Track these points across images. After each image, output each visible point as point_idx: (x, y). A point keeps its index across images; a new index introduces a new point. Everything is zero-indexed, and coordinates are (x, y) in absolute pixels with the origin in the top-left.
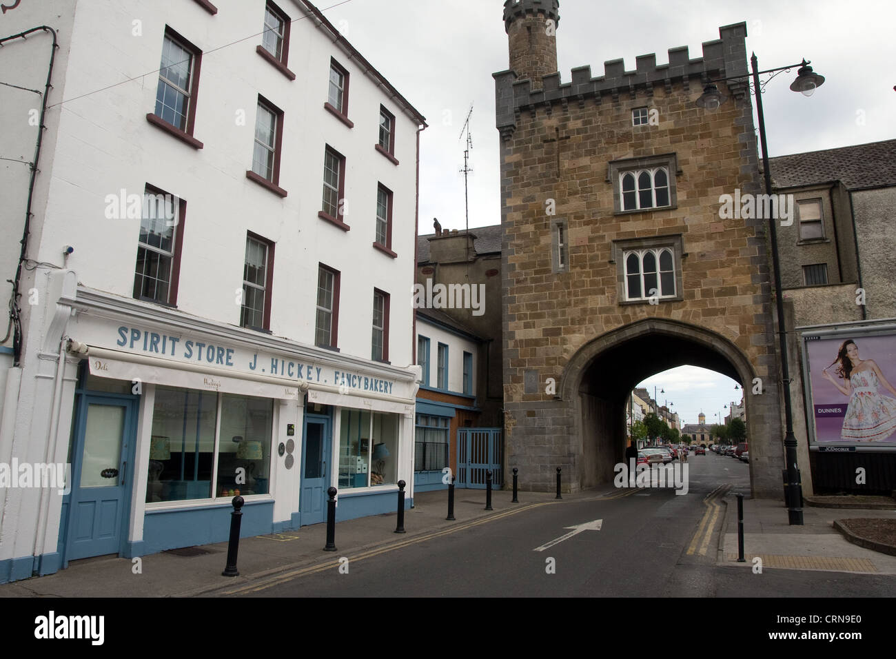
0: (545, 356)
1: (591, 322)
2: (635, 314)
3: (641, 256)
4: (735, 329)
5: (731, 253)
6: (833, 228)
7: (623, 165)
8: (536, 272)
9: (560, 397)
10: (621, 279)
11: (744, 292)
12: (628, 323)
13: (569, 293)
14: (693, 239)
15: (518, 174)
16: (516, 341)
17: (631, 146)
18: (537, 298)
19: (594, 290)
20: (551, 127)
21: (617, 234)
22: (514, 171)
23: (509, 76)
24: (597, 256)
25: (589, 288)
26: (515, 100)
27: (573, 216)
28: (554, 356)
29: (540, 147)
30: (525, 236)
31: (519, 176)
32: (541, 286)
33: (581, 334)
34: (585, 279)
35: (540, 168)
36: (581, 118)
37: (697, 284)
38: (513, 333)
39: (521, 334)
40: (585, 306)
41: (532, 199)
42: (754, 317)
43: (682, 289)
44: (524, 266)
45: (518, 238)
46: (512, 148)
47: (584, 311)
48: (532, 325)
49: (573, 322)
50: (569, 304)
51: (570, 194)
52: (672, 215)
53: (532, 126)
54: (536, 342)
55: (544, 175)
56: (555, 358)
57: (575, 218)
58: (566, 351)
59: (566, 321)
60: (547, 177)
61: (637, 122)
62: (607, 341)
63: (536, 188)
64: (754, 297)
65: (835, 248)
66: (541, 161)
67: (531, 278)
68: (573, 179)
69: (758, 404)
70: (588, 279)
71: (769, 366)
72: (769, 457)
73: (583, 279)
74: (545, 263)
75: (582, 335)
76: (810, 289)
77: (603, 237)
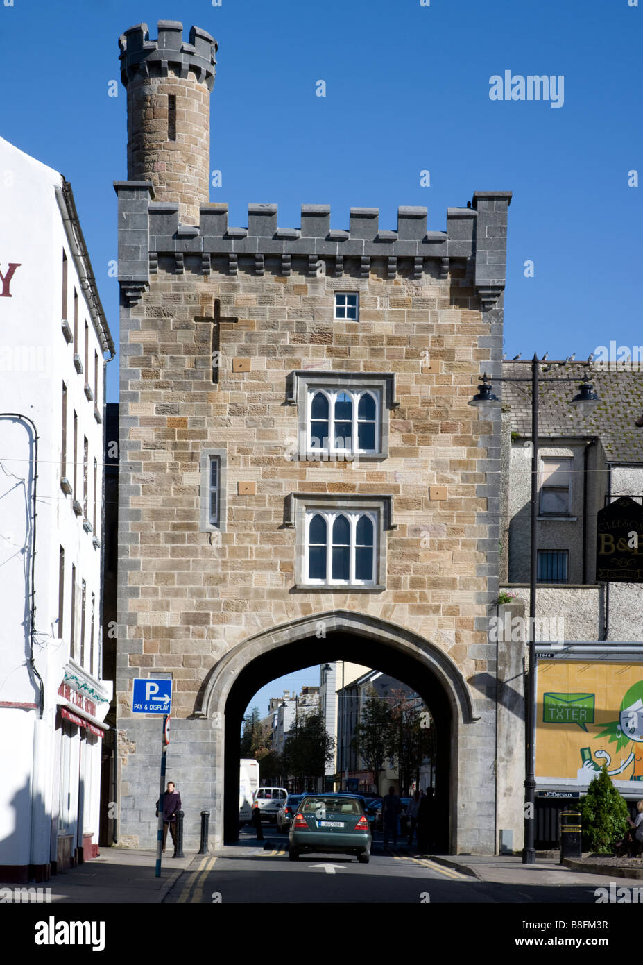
0: (182, 654)
1: (255, 608)
2: (318, 603)
3: (331, 519)
4: (450, 633)
5: (455, 531)
6: (582, 501)
7: (316, 381)
8: (175, 527)
9: (205, 713)
10: (300, 551)
11: (465, 586)
12: (308, 616)
13: (224, 563)
14: (405, 504)
15: (149, 364)
16: (138, 628)
17: (331, 352)
18: (174, 566)
19: (262, 563)
20: (206, 297)
21: (302, 485)
22: (144, 359)
23: (142, 193)
24: (269, 513)
25: (254, 558)
26: (152, 238)
27: (236, 447)
28: (197, 654)
29: (187, 326)
30: (158, 467)
31: (151, 369)
32: (182, 549)
33: (238, 624)
34: (249, 545)
35: (187, 362)
36: (255, 290)
37: (406, 569)
38: (135, 615)
39: (145, 619)
40: (246, 585)
41: (172, 410)
42: (474, 621)
43: (384, 573)
44: (156, 514)
45: (146, 469)
46: (140, 318)
47: (245, 592)
48: (165, 606)
49: (227, 606)
50: (222, 580)
51: (232, 413)
52: (380, 467)
53: (177, 288)
54: (171, 633)
55: (193, 375)
56: (199, 658)
57: (239, 451)
58: (214, 648)
59: (217, 606)
60: (197, 378)
61: (340, 313)
62: (277, 638)
63: (180, 393)
64: (478, 594)
65: (582, 530)
66: (188, 351)
67: (166, 535)
68: (238, 388)
69: (471, 735)
70: (254, 547)
71: (487, 687)
72: (478, 803)
73: (245, 545)
74: (189, 515)
75: (240, 626)
76: (546, 589)
77: (279, 486)
